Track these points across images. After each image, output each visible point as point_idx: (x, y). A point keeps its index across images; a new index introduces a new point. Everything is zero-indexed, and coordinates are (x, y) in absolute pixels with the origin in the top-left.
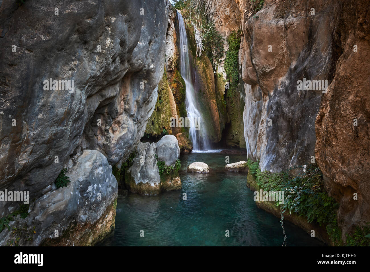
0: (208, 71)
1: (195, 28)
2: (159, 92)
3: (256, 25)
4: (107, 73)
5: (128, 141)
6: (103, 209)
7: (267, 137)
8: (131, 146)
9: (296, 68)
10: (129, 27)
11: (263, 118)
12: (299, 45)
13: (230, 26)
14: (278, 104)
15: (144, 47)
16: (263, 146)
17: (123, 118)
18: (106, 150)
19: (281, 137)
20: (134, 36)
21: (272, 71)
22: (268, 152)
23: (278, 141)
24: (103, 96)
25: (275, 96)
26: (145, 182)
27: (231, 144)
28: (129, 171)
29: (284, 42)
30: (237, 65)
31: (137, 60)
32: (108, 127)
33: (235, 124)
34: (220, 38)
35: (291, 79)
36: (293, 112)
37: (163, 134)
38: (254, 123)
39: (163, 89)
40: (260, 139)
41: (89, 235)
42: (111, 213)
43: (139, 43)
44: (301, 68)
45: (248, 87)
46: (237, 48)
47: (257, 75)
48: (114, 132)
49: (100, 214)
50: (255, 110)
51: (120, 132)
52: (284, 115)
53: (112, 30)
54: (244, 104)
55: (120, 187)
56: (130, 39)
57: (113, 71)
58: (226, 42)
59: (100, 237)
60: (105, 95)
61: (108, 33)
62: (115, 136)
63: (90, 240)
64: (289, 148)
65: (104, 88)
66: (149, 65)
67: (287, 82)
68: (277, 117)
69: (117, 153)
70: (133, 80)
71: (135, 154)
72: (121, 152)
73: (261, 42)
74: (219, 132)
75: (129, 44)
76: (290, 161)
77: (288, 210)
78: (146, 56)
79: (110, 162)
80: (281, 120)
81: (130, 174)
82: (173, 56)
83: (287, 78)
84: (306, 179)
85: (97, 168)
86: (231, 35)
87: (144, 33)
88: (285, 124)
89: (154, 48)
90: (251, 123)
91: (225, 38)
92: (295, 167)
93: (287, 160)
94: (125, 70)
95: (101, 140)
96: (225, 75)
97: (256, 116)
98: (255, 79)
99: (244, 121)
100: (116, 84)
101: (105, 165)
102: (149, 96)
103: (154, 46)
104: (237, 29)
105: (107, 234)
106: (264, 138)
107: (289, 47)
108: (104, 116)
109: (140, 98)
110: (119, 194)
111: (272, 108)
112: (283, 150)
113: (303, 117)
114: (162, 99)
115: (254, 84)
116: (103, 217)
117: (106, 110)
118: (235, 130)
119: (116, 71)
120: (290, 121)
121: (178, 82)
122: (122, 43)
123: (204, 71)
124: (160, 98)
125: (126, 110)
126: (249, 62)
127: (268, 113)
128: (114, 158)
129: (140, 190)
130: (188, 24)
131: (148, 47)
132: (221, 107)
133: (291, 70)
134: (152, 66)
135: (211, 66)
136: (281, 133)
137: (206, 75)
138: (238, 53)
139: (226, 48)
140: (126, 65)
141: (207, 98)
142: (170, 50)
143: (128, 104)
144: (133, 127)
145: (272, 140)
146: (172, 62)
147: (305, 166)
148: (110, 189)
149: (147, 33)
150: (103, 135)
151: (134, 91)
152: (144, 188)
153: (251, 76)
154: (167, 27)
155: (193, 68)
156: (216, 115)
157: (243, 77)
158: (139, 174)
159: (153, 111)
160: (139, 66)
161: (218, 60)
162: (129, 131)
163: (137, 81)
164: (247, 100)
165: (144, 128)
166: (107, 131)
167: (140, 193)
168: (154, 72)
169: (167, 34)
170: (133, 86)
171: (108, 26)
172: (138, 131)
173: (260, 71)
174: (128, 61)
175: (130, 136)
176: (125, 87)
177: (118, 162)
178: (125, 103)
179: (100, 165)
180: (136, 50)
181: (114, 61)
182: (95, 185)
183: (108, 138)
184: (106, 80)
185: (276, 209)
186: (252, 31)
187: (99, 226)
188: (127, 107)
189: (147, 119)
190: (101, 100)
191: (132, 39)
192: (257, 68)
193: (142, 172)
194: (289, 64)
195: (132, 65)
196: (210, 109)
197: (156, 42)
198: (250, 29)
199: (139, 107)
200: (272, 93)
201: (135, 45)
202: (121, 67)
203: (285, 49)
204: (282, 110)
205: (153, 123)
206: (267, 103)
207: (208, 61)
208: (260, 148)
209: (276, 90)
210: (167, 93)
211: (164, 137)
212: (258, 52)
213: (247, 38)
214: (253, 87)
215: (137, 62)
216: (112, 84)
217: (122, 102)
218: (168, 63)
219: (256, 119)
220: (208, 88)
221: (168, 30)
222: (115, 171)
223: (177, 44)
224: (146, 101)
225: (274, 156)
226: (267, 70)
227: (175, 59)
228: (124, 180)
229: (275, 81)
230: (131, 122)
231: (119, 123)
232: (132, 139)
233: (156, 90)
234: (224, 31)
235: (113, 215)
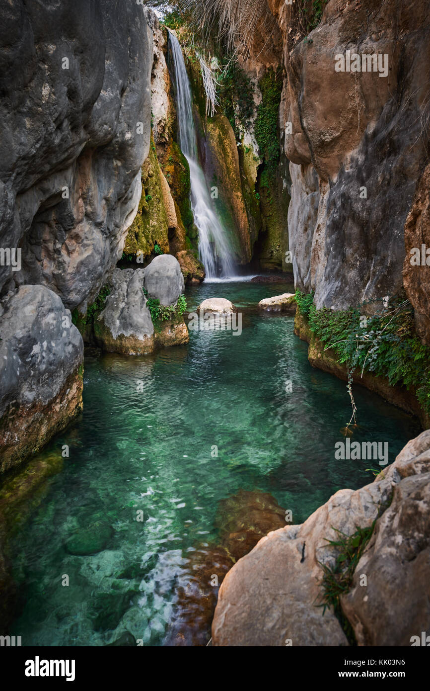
0: (226, 142)
1: (203, 62)
2: (145, 182)
3: (308, 57)
4: (48, 150)
5: (95, 268)
6: (60, 381)
7: (328, 253)
8: (100, 276)
9: (375, 133)
10: (83, 63)
11: (320, 221)
12: (381, 92)
13: (264, 59)
14: (345, 197)
15: (112, 100)
16: (321, 267)
17: (84, 228)
18: (59, 285)
19: (349, 251)
20: (93, 79)
21: (335, 140)
22: (328, 278)
23: (344, 259)
24: (44, 191)
25: (340, 182)
26: (127, 334)
27: (269, 266)
28: (100, 317)
29: (357, 87)
30: (276, 130)
31: (101, 125)
32: (59, 246)
33: (275, 231)
34: (246, 81)
35: (366, 153)
36: (369, 211)
37: (155, 254)
38: (306, 230)
39: (150, 176)
40: (316, 257)
41: (41, 423)
42: (75, 386)
43: (103, 93)
44: (384, 133)
45: (295, 169)
46: (277, 100)
47: (310, 147)
48: (69, 253)
49: (56, 389)
50: (308, 209)
51: (80, 254)
52: (354, 216)
53: (51, 68)
54: (289, 198)
55: (86, 344)
56: (85, 86)
57: (60, 145)
58: (256, 89)
59: (59, 424)
60: (48, 190)
61: (43, 74)
62: (72, 261)
63: (44, 430)
64: (362, 271)
65: (45, 177)
66: (123, 134)
67: (361, 158)
68: (344, 219)
69: (78, 289)
70: (96, 161)
71: (108, 289)
72: (85, 287)
73: (316, 88)
74: (248, 247)
75: (84, 96)
76: (364, 291)
77: (358, 368)
78: (117, 117)
79: (67, 303)
80: (350, 223)
81: (103, 321)
82: (165, 116)
83: (361, 152)
84: (388, 318)
85: (44, 315)
86: (266, 76)
87: (110, 73)
88: (356, 230)
89: (130, 102)
90: (301, 230)
91: (255, 81)
92: (371, 301)
93: (358, 289)
94: (80, 143)
95: (48, 267)
96: (256, 147)
97: (309, 218)
98: (307, 154)
99: (290, 227)
100: (66, 168)
101: (59, 309)
102: (126, 190)
103: (131, 99)
104: (275, 65)
105: (71, 420)
106: (322, 254)
107: (364, 97)
108: (50, 226)
109: (111, 193)
110: (85, 355)
111: (334, 203)
112: (352, 274)
113: (385, 217)
114: (151, 193)
115: (304, 163)
116: (62, 394)
117: (53, 216)
118: (275, 243)
119: (65, 146)
120: (363, 225)
121: (176, 163)
122: (72, 94)
123: (221, 142)
124: (146, 192)
125: (87, 215)
126: (298, 125)
127: (328, 213)
128: (74, 297)
129: (121, 347)
130: (190, 56)
131: (120, 101)
132: (251, 205)
133: (366, 137)
134: (128, 136)
135: (231, 132)
136: (350, 245)
137: (224, 150)
138: (277, 109)
139: (257, 100)
140: (83, 134)
141: (227, 190)
142: (160, 106)
143: (91, 204)
144: (102, 244)
145: (335, 257)
146: (164, 128)
147: (387, 298)
148: (70, 349)
149: (115, 75)
150: (52, 259)
151: (99, 181)
152: (127, 344)
153: (300, 150)
154: (152, 61)
155: (202, 137)
156: (243, 219)
157: (286, 151)
158: (118, 322)
159: (134, 214)
160: (106, 135)
161: (243, 123)
162: (96, 250)
163: (103, 162)
164: (293, 191)
165: (122, 245)
166: (58, 251)
167: (120, 353)
168: (132, 146)
169: (153, 76)
170: (96, 171)
171: (44, 62)
172: (112, 250)
173: (315, 140)
174: (86, 127)
175: (98, 258)
176: (84, 175)
177: (81, 303)
178: (85, 203)
179: (51, 310)
180: (97, 105)
181: (59, 127)
182: (45, 344)
183: (60, 264)
184: (49, 163)
185: (340, 368)
186: (301, 68)
187: (57, 408)
188: (89, 209)
189: (125, 228)
190: (43, 198)
191: (88, 86)
192: (310, 134)
193: (122, 318)
194: (365, 126)
195: (92, 133)
196: (232, 209)
197: (132, 90)
198: (298, 64)
199: (111, 209)
200: (335, 179)
201: (96, 96)
202: (73, 139)
203: (357, 100)
204: (351, 207)
205: (137, 236)
206: (326, 196)
207: (227, 125)
208: (315, 271)
209: (342, 173)
210: (158, 183)
211: (157, 258)
212: (312, 106)
213: (293, 81)
214: (303, 169)
215: (102, 129)
216: (59, 169)
217: (80, 201)
218: (157, 129)
219: (309, 223)
220: (229, 172)
221: (154, 68)
222: (76, 319)
223: (172, 93)
224: (123, 198)
225: (338, 284)
226: (328, 138)
227: (169, 122)
228: (93, 331)
229: (341, 157)
230: (97, 235)
231: (77, 237)
232: (102, 264)
233: (138, 178)
234: (254, 68)
235: (78, 389)
